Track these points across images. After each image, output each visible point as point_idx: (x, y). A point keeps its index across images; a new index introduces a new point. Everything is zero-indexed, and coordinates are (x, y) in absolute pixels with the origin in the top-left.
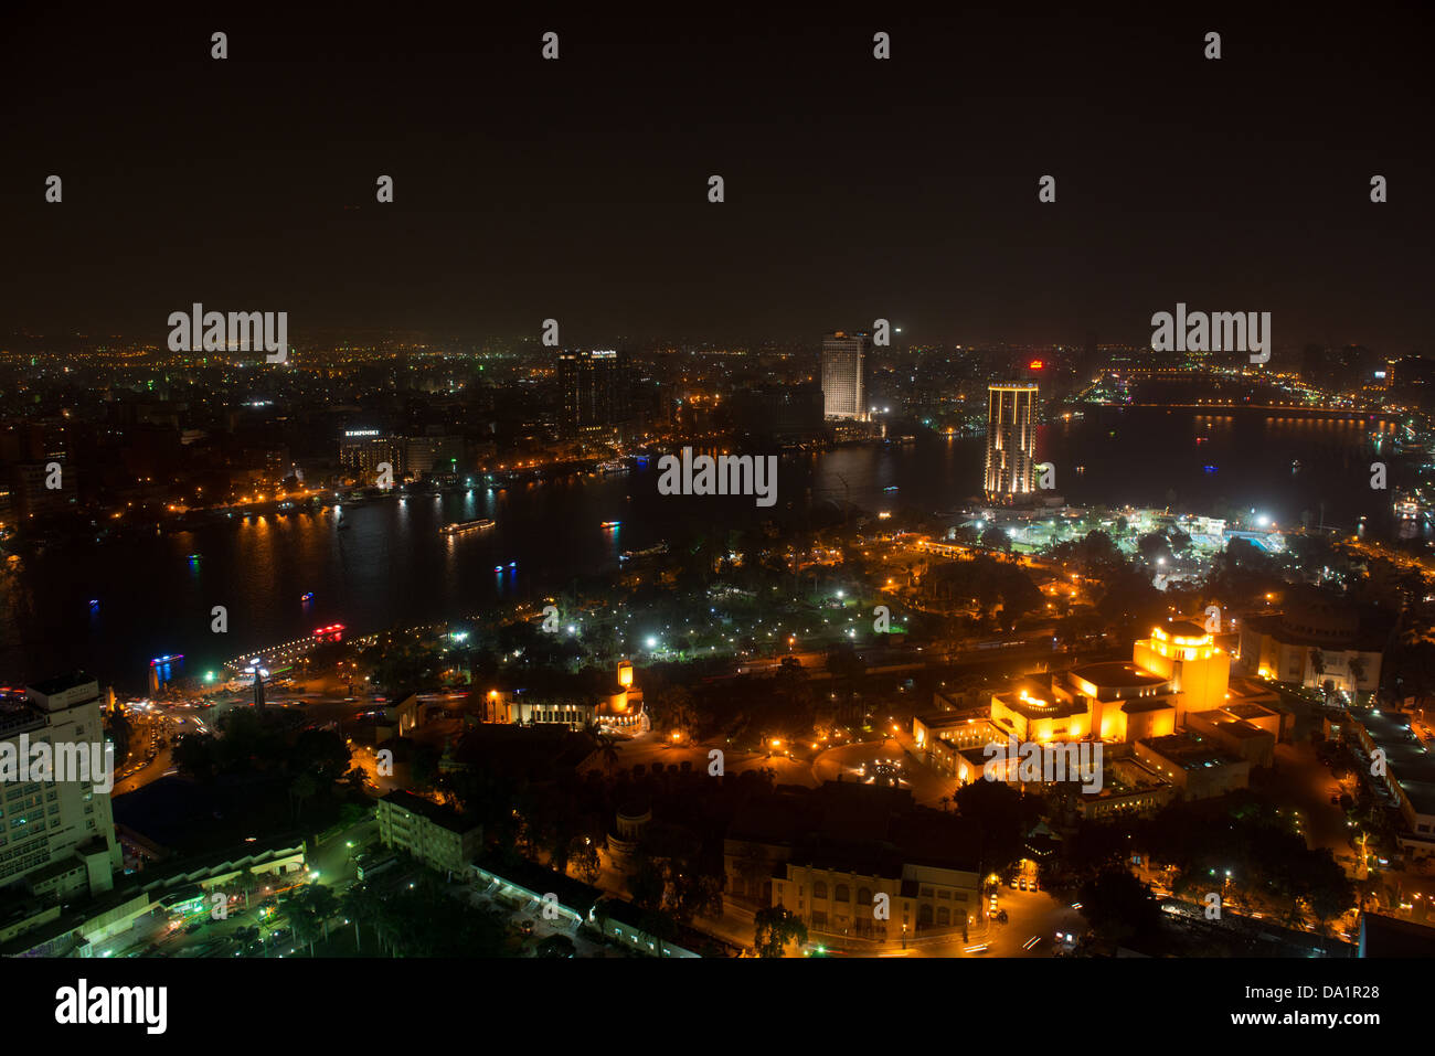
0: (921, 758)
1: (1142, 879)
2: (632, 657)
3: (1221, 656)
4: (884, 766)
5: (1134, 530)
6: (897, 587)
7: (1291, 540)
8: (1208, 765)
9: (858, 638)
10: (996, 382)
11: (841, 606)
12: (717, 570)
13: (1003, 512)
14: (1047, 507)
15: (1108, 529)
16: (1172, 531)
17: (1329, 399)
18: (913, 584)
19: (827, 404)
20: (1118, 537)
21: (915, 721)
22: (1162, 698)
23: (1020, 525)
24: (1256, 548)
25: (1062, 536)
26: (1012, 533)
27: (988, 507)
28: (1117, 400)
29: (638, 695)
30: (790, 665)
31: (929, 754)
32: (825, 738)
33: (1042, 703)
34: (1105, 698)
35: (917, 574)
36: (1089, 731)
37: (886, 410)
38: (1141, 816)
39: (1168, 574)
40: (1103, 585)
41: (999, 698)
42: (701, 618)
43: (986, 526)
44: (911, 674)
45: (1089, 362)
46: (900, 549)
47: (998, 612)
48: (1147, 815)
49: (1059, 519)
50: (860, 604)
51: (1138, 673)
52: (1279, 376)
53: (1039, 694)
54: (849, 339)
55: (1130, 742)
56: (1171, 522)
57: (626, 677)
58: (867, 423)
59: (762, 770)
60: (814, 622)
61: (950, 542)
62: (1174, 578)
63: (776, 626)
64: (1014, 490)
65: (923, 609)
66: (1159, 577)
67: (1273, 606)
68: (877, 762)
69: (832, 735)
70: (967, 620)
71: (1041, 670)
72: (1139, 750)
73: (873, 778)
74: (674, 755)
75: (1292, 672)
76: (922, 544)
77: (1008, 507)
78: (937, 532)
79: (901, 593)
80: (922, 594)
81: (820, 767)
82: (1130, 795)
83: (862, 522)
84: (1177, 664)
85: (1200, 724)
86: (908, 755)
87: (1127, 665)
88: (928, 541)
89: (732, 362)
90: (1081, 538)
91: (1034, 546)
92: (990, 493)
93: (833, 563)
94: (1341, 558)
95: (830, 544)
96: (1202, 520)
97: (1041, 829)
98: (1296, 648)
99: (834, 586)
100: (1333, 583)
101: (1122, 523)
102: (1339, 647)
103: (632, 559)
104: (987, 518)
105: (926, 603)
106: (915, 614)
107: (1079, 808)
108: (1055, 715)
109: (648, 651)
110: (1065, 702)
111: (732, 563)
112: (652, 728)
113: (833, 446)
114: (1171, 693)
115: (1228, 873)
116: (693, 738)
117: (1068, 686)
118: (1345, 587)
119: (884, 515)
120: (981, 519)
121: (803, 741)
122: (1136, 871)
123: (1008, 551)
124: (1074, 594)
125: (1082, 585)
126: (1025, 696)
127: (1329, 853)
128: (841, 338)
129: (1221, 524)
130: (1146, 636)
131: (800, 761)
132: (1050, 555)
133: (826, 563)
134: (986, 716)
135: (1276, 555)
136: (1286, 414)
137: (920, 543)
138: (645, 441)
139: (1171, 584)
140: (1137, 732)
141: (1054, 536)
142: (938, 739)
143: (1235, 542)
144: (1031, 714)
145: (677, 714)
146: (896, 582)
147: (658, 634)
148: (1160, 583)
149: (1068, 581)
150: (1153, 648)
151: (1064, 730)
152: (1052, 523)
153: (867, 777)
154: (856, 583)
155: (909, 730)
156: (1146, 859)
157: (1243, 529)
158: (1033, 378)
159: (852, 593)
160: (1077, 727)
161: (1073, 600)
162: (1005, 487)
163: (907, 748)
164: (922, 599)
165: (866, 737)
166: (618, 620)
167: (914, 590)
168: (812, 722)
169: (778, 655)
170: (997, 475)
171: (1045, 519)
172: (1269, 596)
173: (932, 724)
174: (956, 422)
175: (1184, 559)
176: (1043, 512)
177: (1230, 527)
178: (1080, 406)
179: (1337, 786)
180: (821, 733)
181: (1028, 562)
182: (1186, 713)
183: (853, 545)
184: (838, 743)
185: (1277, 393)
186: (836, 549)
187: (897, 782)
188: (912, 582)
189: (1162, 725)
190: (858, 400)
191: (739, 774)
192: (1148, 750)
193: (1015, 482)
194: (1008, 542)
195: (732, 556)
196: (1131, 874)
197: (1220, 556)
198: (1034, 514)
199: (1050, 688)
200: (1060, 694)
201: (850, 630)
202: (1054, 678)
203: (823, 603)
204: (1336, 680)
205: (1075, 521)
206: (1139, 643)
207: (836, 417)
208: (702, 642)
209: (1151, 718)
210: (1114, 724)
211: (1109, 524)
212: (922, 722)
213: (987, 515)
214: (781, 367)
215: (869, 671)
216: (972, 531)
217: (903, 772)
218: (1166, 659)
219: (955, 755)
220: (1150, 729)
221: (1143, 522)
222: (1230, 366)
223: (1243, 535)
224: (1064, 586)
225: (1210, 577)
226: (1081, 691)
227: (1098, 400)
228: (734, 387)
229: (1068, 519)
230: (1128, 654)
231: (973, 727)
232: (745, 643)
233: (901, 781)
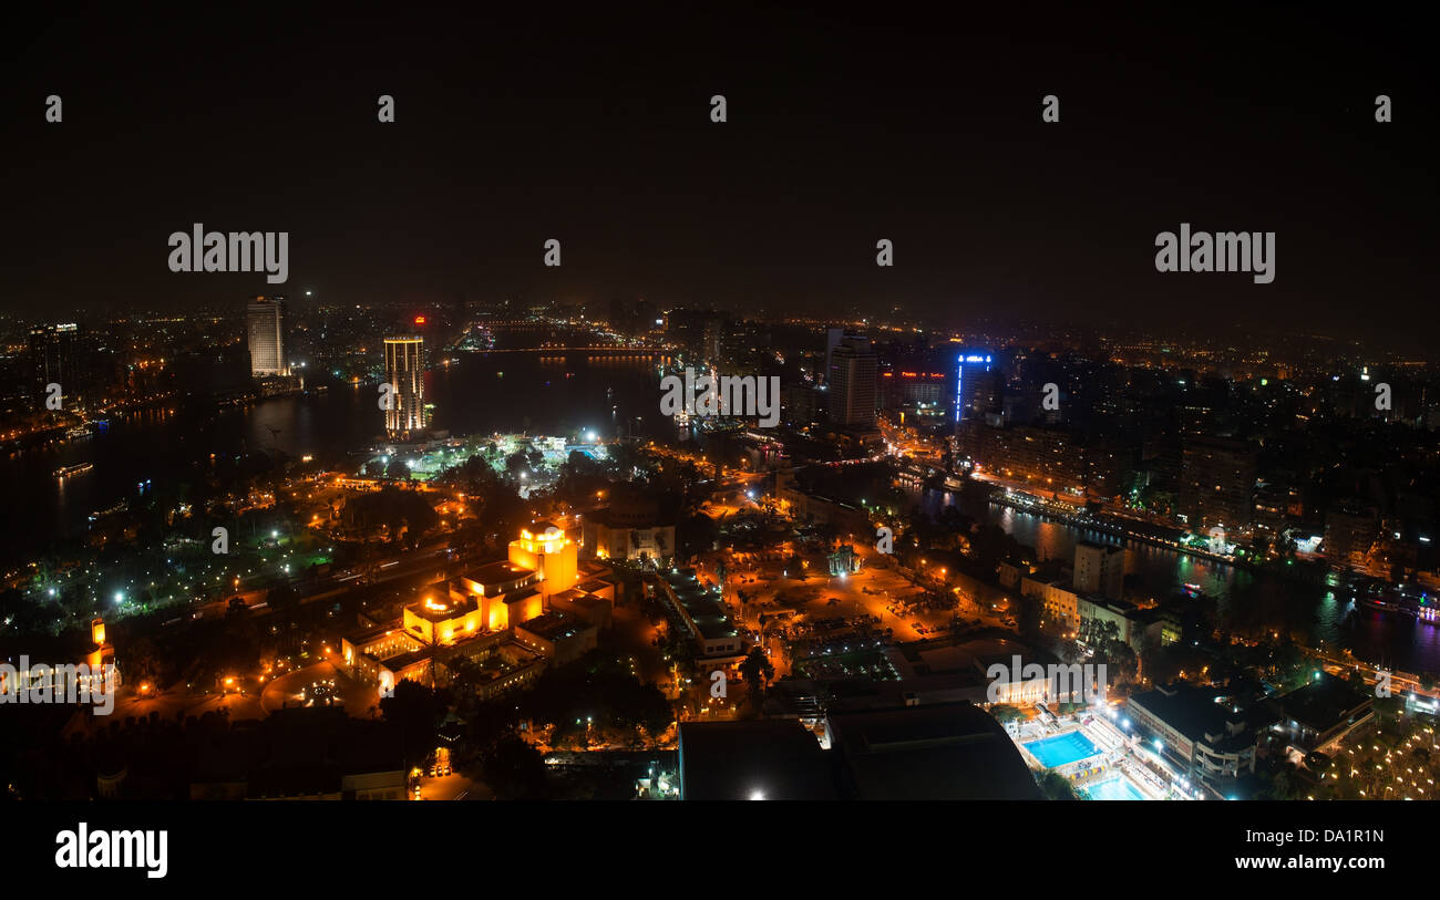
0: (350, 674)
1: (529, 741)
2: (104, 613)
3: (570, 546)
4: (321, 687)
5: (502, 452)
6: (321, 522)
7: (611, 449)
8: (569, 635)
9: (291, 573)
10: (390, 336)
11: (277, 544)
12: (170, 523)
13: (402, 447)
14: (437, 440)
15: (485, 453)
16: (529, 450)
17: (628, 341)
18: (334, 518)
19: (253, 362)
20: (491, 459)
21: (343, 640)
22: (531, 587)
23: (417, 456)
24: (588, 458)
25: (450, 462)
26: (411, 464)
27: (390, 444)
28: (483, 347)
29: (111, 651)
30: (238, 606)
31: (356, 668)
32: (270, 670)
33: (443, 607)
34: (490, 594)
35: (337, 508)
36: (480, 624)
37: (303, 364)
38: (524, 688)
39: (529, 485)
40: (482, 500)
41: (410, 609)
42: (160, 570)
43: (389, 460)
44: (337, 599)
45: (460, 317)
46: (322, 488)
47: (404, 534)
48: (528, 686)
49: (446, 449)
50: (291, 540)
51: (513, 569)
52: (596, 324)
53: (440, 600)
54: (268, 303)
55: (511, 627)
56: (528, 443)
57: (99, 635)
58: (288, 377)
59: (218, 710)
60: (254, 562)
61: (362, 477)
62: (534, 488)
63: (223, 570)
64: (410, 427)
65: (343, 539)
66: (523, 488)
67: (603, 501)
68: (315, 685)
69: (275, 666)
70: (381, 545)
71: (440, 579)
72: (519, 633)
73: (312, 701)
74: (143, 707)
75: (619, 550)
76: (340, 481)
77: (406, 442)
78: (350, 469)
79: (325, 527)
80: (343, 526)
81: (267, 699)
82: (514, 672)
83: (289, 466)
84: (540, 557)
85: (559, 603)
86: (340, 673)
87: (505, 564)
88: (344, 478)
89: (173, 328)
90: (464, 462)
91: (429, 473)
92: (391, 431)
93: (267, 506)
94: (644, 459)
95: (263, 488)
96: (550, 440)
97: (450, 718)
98: (622, 531)
99: (269, 528)
100: (639, 479)
101: (493, 447)
102: (648, 526)
103: (99, 518)
104: (391, 453)
105: (347, 534)
106: (338, 544)
107: (478, 693)
108: (454, 616)
109: (116, 606)
110: (460, 603)
111: (183, 514)
112: (123, 682)
113: (262, 400)
114: (538, 581)
115: (589, 719)
116: (159, 687)
117: (463, 589)
118: (648, 480)
119: (307, 459)
120: (385, 454)
121: (251, 676)
122: (523, 736)
123: (408, 480)
124: (461, 510)
125: (467, 502)
126: (431, 604)
127: (654, 685)
128: (262, 302)
129: (563, 441)
130: (516, 538)
131: (250, 696)
132: (442, 479)
133: (261, 506)
134: (400, 627)
135: (602, 461)
136: (602, 353)
137: (338, 480)
138: (104, 406)
139: (532, 493)
140: (516, 618)
141: (443, 464)
142: (363, 654)
143: (574, 455)
144: (436, 619)
145: (144, 665)
146: (320, 517)
147: (124, 590)
148: (524, 493)
149: (456, 500)
150: (522, 546)
151: (462, 628)
152: (441, 453)
153: (307, 700)
154: (288, 522)
155: (339, 651)
156: (530, 723)
157: (578, 443)
158: (419, 331)
159: (285, 532)
160: (471, 624)
161: (461, 515)
162: (402, 425)
163: (339, 667)
164: (343, 530)
165: (305, 663)
166: (90, 579)
167: (335, 523)
168: (258, 656)
169: (226, 597)
170: (395, 416)
171: (435, 450)
172: (600, 494)
173: (357, 642)
174: (362, 373)
175: (539, 472)
176: (433, 444)
177: (569, 443)
178: (457, 353)
179: (655, 632)
180: (266, 665)
181: (425, 488)
182: (550, 596)
183: (283, 488)
184: (280, 673)
185: (595, 338)
186: (269, 492)
187: (332, 700)
188: (333, 516)
189: (534, 609)
190: (279, 357)
191: (199, 717)
192: (525, 632)
193: (410, 421)
194: (407, 472)
195: (183, 508)
196: (521, 740)
197: (564, 466)
198: (427, 446)
199: (448, 593)
200: (456, 597)
201: (284, 566)
202: (451, 584)
203: (260, 544)
204: (648, 551)
205: (458, 449)
206: (512, 544)
207: (263, 374)
208: (161, 593)
209: (525, 605)
210: (498, 615)
211: (483, 449)
212: (349, 641)
213: (390, 451)
214: (213, 330)
215: (304, 601)
216: (379, 465)
217: (338, 691)
218: (532, 554)
219: (377, 666)
220: (525, 614)
221: (508, 445)
222: (561, 319)
223: (579, 449)
224: (454, 504)
225: (558, 484)
226: (471, 591)
227: (469, 348)
228: (175, 351)
229: (453, 448)
230: (503, 554)
231: (390, 638)
232: (198, 590)
233: (336, 699)
